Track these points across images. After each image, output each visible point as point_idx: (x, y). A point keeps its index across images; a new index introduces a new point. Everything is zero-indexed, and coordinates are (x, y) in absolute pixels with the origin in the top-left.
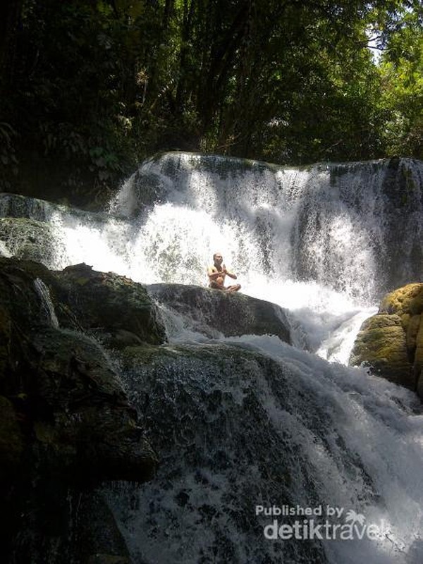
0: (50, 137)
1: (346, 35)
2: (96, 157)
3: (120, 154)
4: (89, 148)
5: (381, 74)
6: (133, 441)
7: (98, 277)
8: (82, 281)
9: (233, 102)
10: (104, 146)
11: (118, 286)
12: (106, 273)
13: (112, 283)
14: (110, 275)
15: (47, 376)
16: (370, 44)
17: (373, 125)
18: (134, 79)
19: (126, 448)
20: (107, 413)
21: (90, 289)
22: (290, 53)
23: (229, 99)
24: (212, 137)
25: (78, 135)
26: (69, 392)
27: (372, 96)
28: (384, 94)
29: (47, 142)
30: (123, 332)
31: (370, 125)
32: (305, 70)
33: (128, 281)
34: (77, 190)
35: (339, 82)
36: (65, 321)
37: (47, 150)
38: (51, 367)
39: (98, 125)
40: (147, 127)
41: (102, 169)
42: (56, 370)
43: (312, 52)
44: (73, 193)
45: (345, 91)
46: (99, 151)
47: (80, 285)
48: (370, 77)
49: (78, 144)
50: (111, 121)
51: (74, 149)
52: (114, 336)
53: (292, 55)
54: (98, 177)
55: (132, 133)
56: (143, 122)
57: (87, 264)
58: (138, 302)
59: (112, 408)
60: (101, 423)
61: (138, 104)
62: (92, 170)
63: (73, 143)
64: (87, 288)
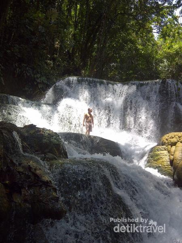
0: (18, 69)
1: (143, 27)
2: (37, 78)
3: (47, 77)
4: (34, 75)
5: (158, 44)
6: (55, 202)
7: (39, 130)
8: (32, 132)
9: (96, 55)
10: (41, 73)
11: (47, 134)
12: (42, 129)
13: (45, 132)
14: (44, 129)
15: (18, 174)
16: (153, 31)
17: (155, 65)
18: (53, 45)
19: (52, 205)
20: (44, 190)
21: (35, 135)
22: (120, 35)
23: (94, 54)
24: (87, 70)
25: (30, 69)
26: (27, 181)
27: (154, 53)
28: (159, 52)
29: (17, 71)
30: (49, 154)
31: (153, 65)
32: (126, 41)
33: (51, 132)
34: (29, 92)
35: (140, 47)
36: (25, 149)
37: (16, 75)
38: (20, 170)
39: (38, 65)
40: (59, 65)
41: (40, 83)
42: (22, 171)
43: (129, 34)
44: (27, 93)
45: (143, 50)
46: (39, 76)
47: (31, 134)
48: (153, 45)
49: (30, 73)
50: (44, 63)
51: (28, 74)
52: (45, 155)
53: (121, 35)
54: (38, 87)
55: (53, 68)
56: (57, 63)
57: (34, 124)
58: (55, 141)
59: (46, 188)
60: (41, 194)
61: (55, 56)
62: (35, 84)
63: (28, 72)
64: (34, 134)
